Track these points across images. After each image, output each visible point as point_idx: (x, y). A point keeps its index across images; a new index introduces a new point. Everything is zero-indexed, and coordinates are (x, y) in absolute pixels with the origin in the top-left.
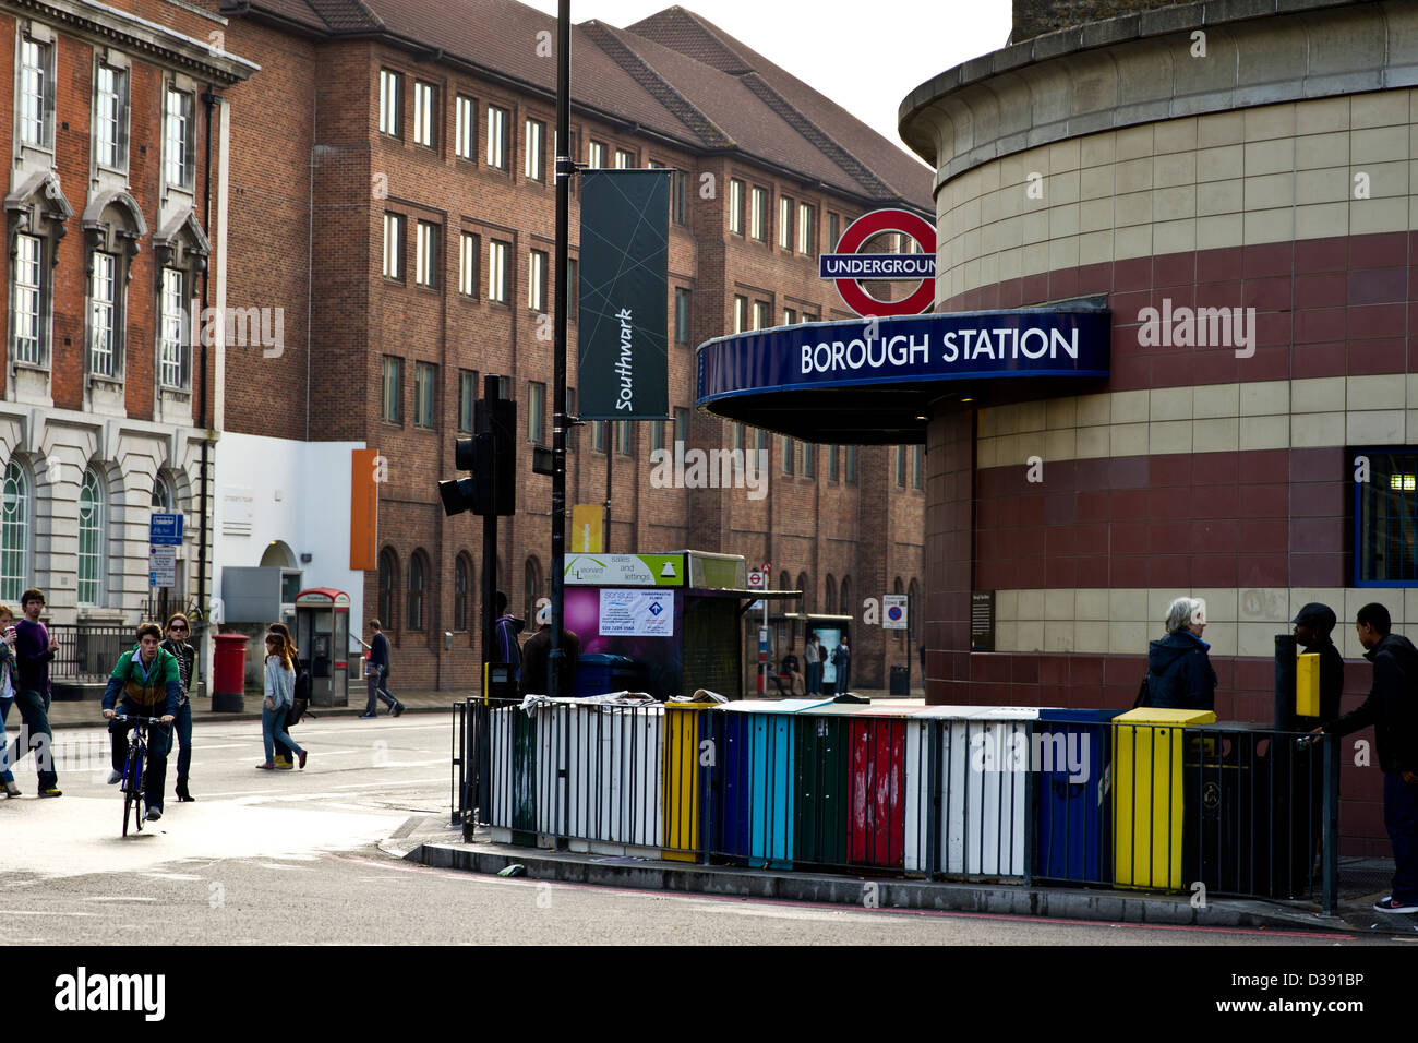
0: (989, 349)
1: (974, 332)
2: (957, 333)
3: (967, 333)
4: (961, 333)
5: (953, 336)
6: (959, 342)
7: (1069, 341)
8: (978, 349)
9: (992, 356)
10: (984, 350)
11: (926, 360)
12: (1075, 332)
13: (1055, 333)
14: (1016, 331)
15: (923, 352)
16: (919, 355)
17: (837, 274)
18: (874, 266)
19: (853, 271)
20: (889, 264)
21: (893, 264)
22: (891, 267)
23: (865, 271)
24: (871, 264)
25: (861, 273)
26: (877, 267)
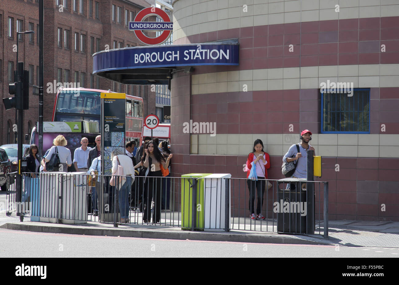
0: (200, 56)
1: (194, 50)
2: (189, 51)
3: (192, 51)
4: (190, 51)
5: (188, 52)
6: (189, 54)
7: (226, 54)
8: (196, 56)
9: (201, 58)
10: (198, 56)
11: (178, 60)
12: (228, 51)
13: (221, 51)
14: (208, 50)
15: (177, 57)
16: (176, 58)
17: (135, 28)
18: (147, 26)
19: (140, 27)
20: (152, 25)
21: (154, 25)
22: (153, 26)
23: (144, 27)
24: (146, 25)
25: (143, 28)
26: (148, 26)
